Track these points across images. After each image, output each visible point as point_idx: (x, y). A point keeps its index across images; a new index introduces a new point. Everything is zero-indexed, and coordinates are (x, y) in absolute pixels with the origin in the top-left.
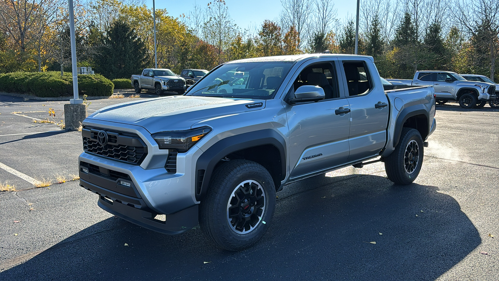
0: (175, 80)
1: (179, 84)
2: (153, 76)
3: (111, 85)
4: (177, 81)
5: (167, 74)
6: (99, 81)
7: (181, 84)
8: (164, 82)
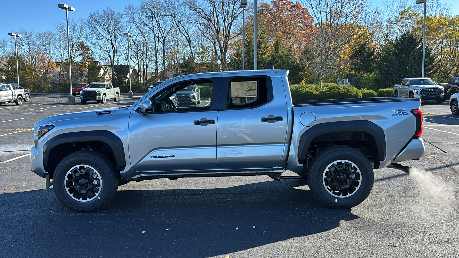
0: (430, 88)
1: (434, 93)
2: (408, 85)
3: (357, 95)
4: (433, 89)
5: (427, 83)
6: (346, 91)
7: (437, 93)
8: (417, 92)
